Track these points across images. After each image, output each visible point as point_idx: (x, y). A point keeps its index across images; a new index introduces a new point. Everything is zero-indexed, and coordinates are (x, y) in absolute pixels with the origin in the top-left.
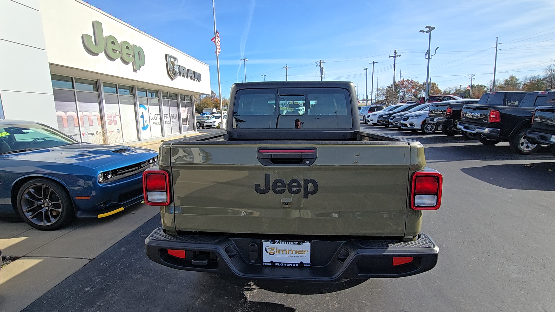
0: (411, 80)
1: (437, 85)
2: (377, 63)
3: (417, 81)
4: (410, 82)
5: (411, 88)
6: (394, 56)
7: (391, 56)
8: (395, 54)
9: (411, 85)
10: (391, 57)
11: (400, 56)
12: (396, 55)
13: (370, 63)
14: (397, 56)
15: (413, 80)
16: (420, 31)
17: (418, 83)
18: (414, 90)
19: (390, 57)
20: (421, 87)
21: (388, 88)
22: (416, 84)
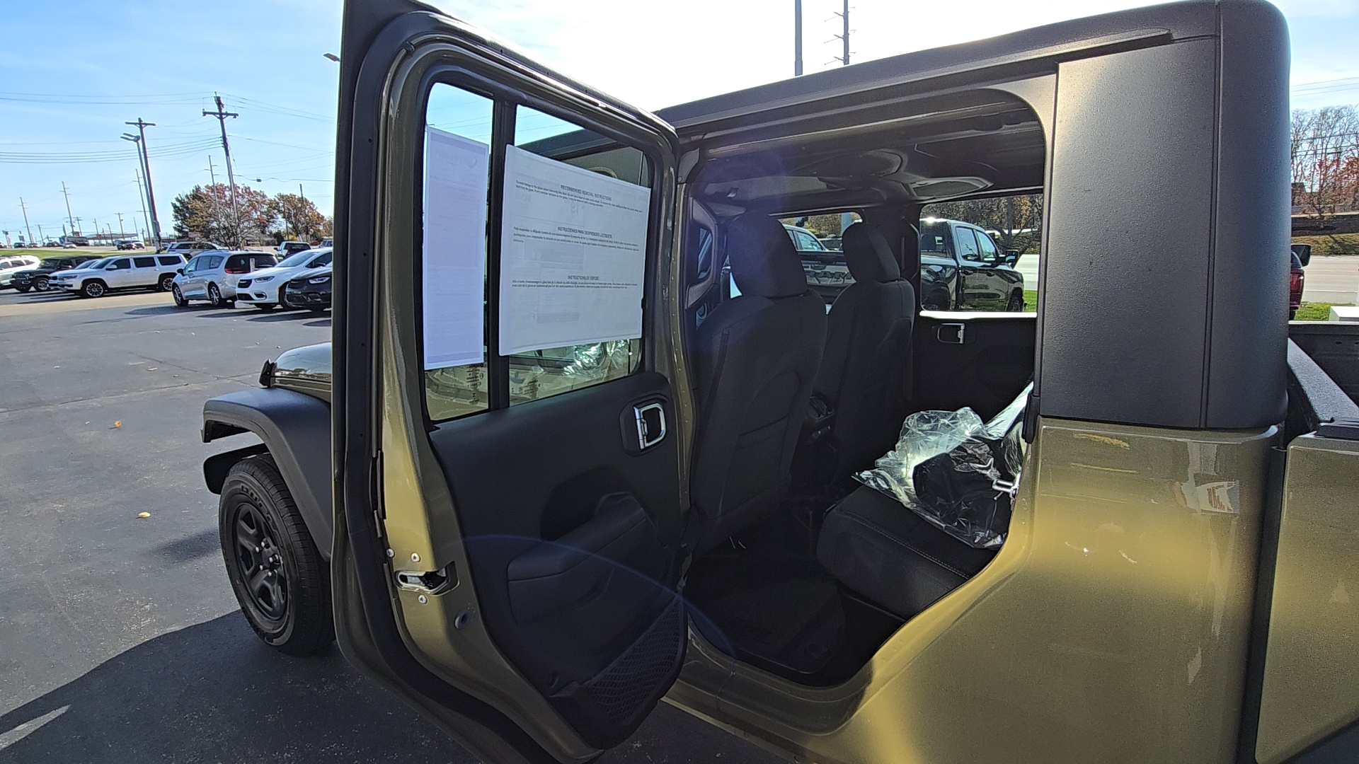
0: (241, 187)
1: (312, 203)
2: (154, 125)
3: (261, 191)
4: (240, 191)
5: (248, 206)
6: (217, 114)
7: (206, 111)
8: (220, 109)
9: (245, 200)
10: (207, 115)
11: (235, 115)
12: (223, 111)
13: (127, 123)
14: (227, 114)
15: (249, 188)
16: (326, 55)
17: (264, 196)
18: (256, 213)
19: (205, 114)
20: (273, 206)
21: (178, 204)
22: (259, 198)
